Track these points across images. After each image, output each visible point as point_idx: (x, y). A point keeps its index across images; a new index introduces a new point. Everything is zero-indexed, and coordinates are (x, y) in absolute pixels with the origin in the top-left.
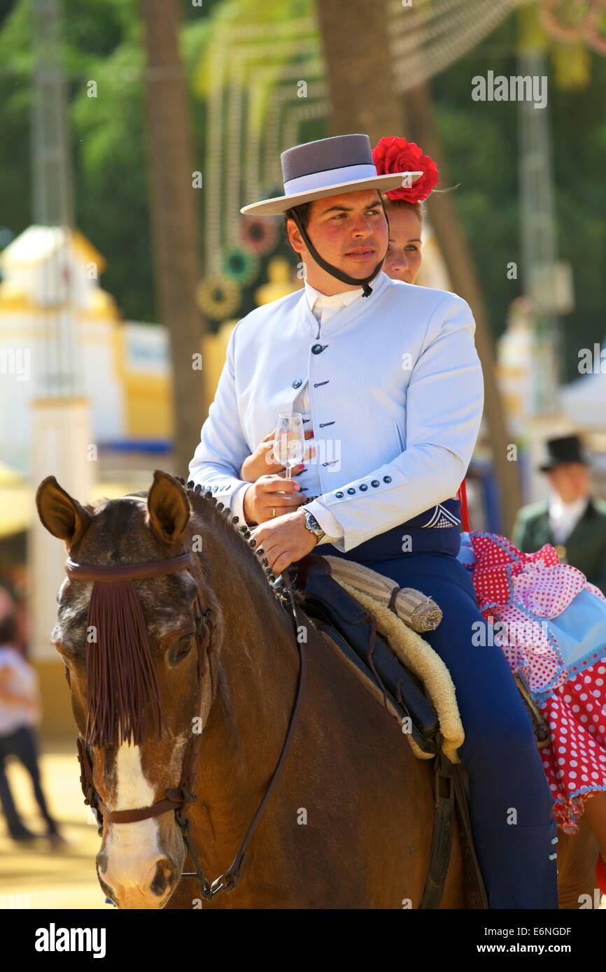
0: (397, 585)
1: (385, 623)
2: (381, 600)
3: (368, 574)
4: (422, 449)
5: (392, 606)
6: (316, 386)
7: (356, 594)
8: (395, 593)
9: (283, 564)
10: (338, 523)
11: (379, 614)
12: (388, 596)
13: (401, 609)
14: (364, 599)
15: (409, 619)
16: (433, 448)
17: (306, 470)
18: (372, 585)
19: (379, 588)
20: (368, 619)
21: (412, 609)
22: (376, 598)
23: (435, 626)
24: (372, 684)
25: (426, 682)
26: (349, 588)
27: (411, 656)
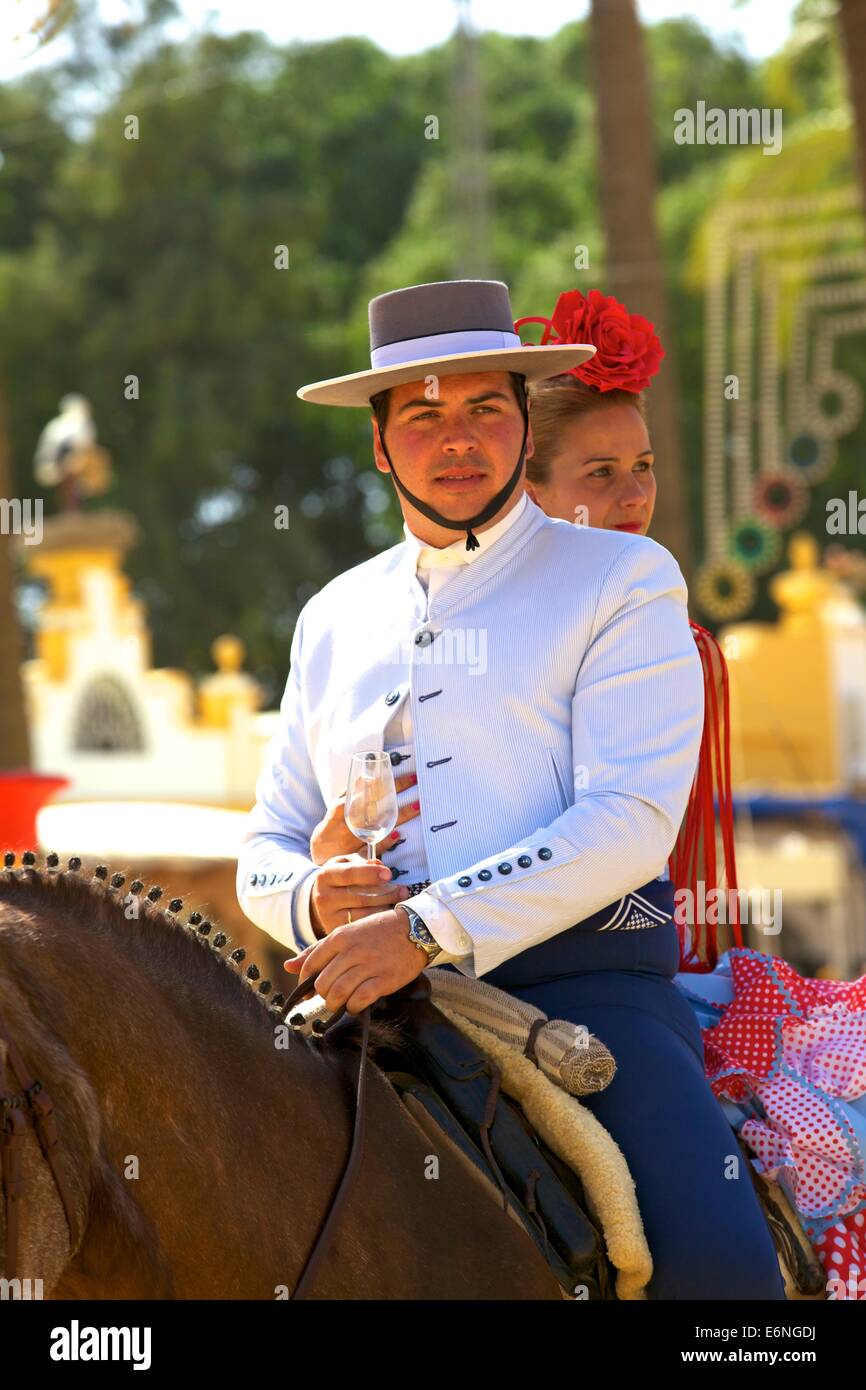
0: (543, 1016)
1: (515, 1078)
2: (512, 1040)
3: (495, 998)
4: (600, 802)
5: (530, 1051)
6: (422, 699)
7: (470, 1029)
8: (535, 1028)
9: (364, 999)
10: (463, 930)
11: (507, 1063)
12: (525, 1033)
13: (545, 1055)
14: (484, 1039)
15: (557, 1072)
16: (618, 799)
17: (403, 841)
18: (498, 1015)
19: (509, 1020)
20: (488, 1071)
21: (560, 1054)
22: (503, 1037)
23: (603, 1084)
24: (485, 1180)
25: (583, 1175)
26: (461, 1022)
27: (558, 1132)
